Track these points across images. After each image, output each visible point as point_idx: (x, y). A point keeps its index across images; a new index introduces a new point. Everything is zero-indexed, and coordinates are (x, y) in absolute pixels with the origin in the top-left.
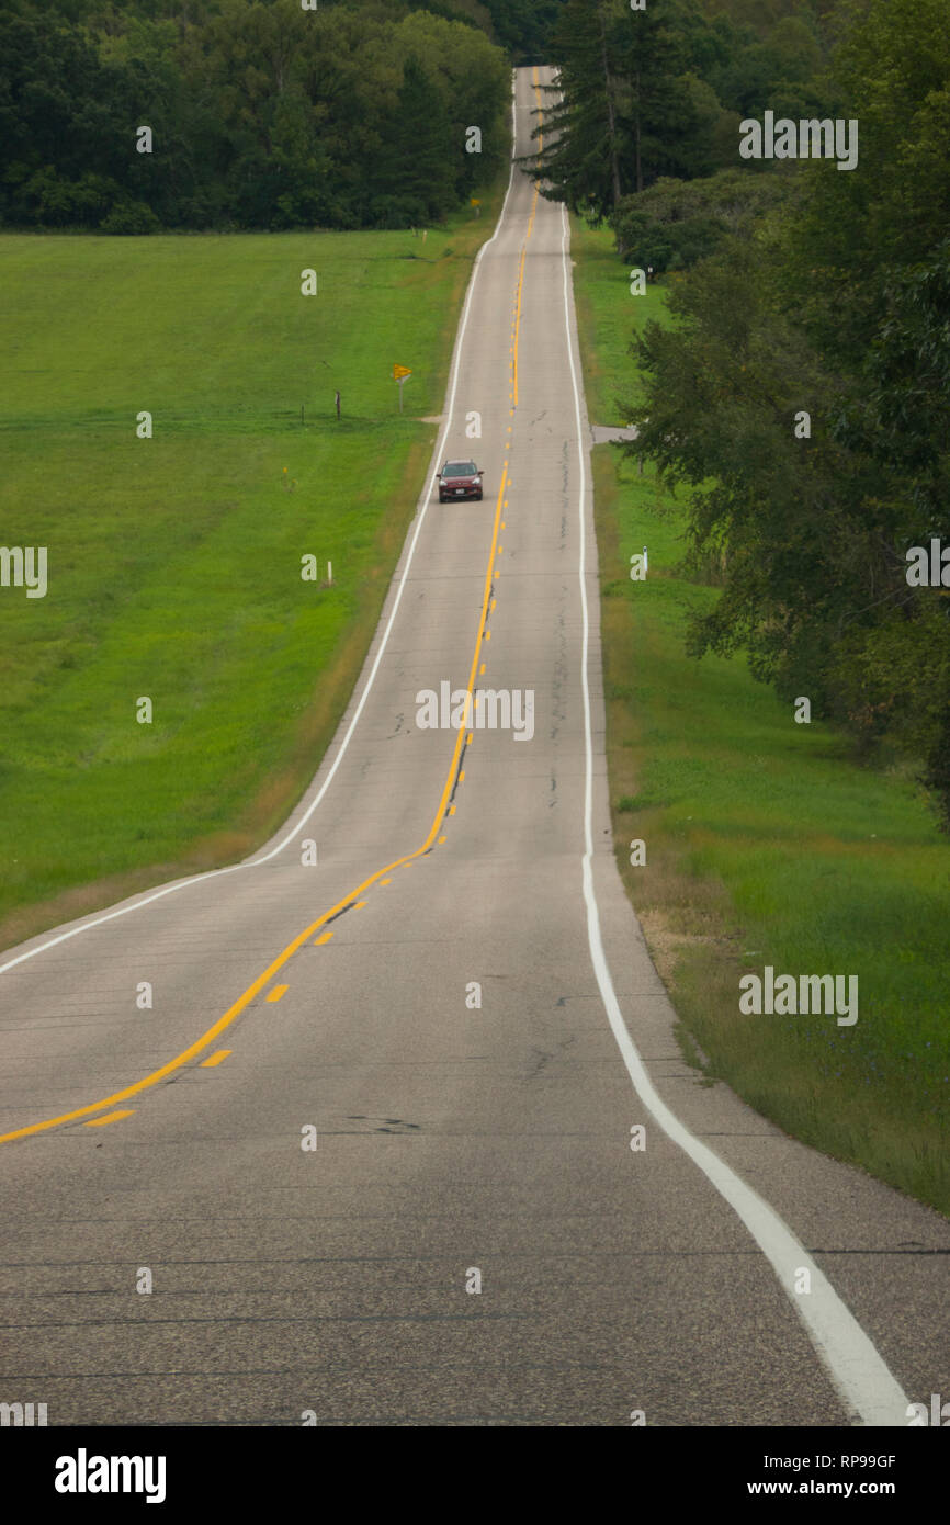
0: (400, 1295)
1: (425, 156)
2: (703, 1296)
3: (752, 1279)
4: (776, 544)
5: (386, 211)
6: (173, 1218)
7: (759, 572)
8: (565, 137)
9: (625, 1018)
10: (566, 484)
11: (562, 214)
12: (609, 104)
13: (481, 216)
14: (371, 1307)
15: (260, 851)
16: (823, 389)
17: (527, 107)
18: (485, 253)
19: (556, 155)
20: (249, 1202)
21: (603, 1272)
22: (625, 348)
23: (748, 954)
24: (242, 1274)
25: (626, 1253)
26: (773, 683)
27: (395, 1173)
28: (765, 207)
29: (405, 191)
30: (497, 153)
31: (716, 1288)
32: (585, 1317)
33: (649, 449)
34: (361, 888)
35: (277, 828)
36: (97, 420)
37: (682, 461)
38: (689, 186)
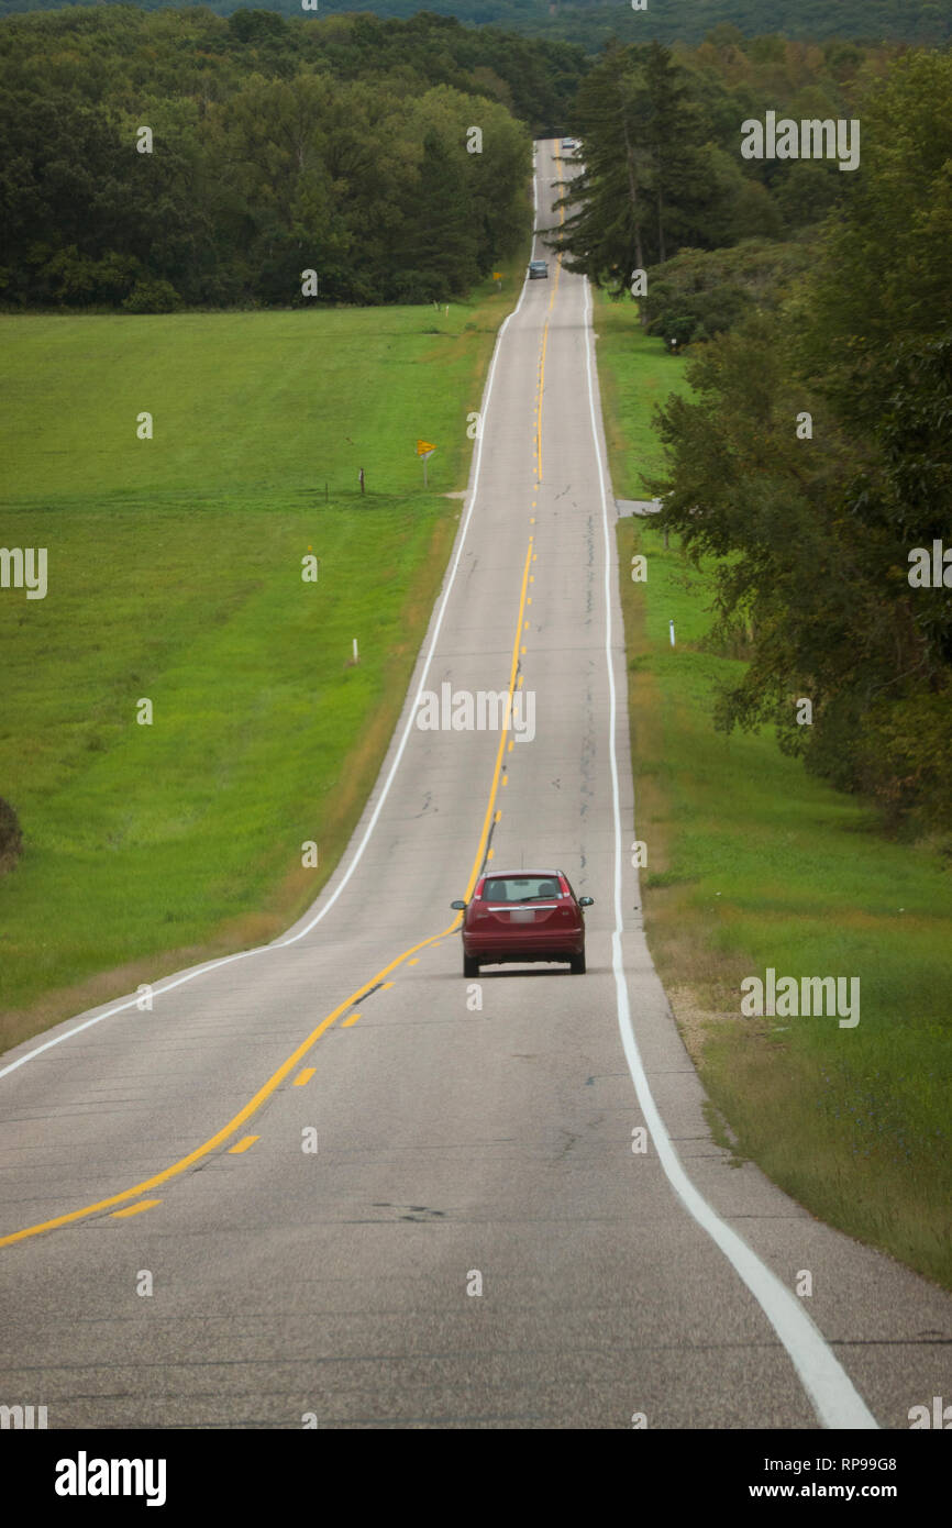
0: (416, 1396)
1: (447, 230)
2: (720, 1392)
3: (770, 1373)
4: (802, 617)
5: (409, 286)
6: (193, 1316)
7: (785, 644)
8: (587, 209)
9: (654, 1096)
10: (592, 558)
11: (585, 285)
12: (631, 176)
13: (503, 289)
14: (386, 1408)
15: (287, 932)
16: (847, 460)
17: (548, 179)
18: (508, 328)
19: (577, 227)
20: (270, 1298)
21: (620, 1368)
22: (649, 420)
23: (778, 1029)
24: (260, 1374)
25: (644, 1348)
26: (801, 756)
27: (417, 1264)
28: (788, 277)
29: (426, 266)
30: (519, 226)
31: (734, 1383)
32: (600, 1416)
33: (672, 522)
34: (390, 968)
35: (306, 908)
36: (121, 501)
37: (707, 534)
38: (711, 256)
